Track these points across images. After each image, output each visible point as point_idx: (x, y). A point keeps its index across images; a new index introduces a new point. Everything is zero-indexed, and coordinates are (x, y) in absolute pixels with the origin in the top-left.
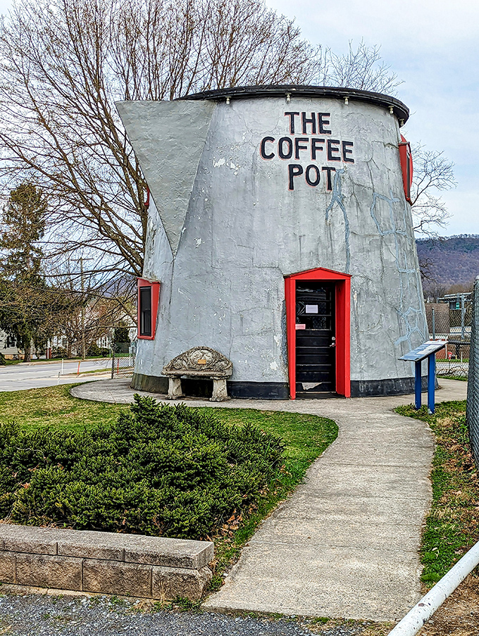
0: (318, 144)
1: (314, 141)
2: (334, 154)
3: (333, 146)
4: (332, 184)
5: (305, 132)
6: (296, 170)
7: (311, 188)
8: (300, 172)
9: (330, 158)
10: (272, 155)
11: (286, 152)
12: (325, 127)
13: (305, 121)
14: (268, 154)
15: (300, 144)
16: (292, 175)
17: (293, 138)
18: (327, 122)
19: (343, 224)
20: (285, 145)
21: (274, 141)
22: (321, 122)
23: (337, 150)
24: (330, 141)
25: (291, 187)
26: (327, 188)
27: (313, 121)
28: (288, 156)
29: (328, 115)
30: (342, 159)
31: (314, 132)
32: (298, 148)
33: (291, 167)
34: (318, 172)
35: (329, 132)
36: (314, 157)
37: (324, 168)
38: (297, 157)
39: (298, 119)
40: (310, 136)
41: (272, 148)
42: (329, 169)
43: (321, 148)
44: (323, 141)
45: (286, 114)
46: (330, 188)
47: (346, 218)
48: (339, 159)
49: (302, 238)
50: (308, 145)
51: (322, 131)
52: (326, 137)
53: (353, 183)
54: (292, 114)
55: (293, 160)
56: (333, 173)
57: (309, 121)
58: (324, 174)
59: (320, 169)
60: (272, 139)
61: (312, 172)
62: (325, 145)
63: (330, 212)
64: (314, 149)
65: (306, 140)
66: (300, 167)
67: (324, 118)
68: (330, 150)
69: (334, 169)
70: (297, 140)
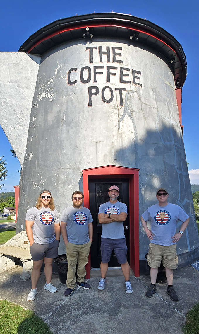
0: (111, 71)
1: (109, 68)
2: (125, 78)
3: (124, 72)
4: (124, 101)
5: (101, 61)
6: (93, 91)
7: (105, 104)
8: (97, 93)
9: (122, 81)
10: (76, 81)
11: (86, 77)
12: (118, 58)
13: (101, 53)
14: (72, 80)
15: (98, 70)
16: (90, 94)
17: (92, 67)
18: (120, 54)
19: (132, 132)
20: (86, 72)
21: (77, 71)
22: (114, 54)
23: (128, 75)
24: (121, 69)
25: (90, 104)
26: (119, 104)
27: (108, 53)
28: (88, 81)
29: (121, 49)
30: (132, 82)
31: (109, 61)
32: (96, 73)
33: (90, 89)
34: (112, 92)
35: (121, 62)
36: (108, 80)
37: (116, 89)
38: (95, 81)
39: (96, 52)
40: (105, 64)
41: (75, 76)
42: (121, 90)
43: (115, 74)
44: (116, 68)
45: (87, 48)
46: (121, 103)
47: (135, 128)
48: (129, 82)
49: (98, 144)
50: (104, 71)
51: (115, 60)
52: (118, 65)
53: (141, 102)
54: (91, 49)
55: (91, 84)
56: (124, 93)
57: (105, 53)
58: (116, 94)
59: (114, 90)
60: (75, 69)
61: (107, 92)
62: (117, 72)
63: (121, 123)
64: (109, 74)
65: (102, 67)
66: (97, 89)
67: (117, 51)
68: (122, 75)
69: (125, 90)
70: (95, 68)
